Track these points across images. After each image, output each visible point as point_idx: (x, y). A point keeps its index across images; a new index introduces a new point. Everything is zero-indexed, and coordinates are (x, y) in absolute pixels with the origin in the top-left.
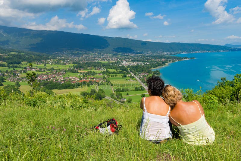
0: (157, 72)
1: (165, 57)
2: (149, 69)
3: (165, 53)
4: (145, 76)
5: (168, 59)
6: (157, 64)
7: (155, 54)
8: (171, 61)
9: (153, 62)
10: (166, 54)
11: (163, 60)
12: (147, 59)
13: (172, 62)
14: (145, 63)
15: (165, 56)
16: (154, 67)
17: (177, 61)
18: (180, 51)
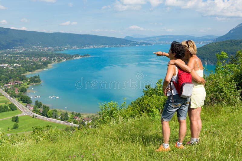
0: (36, 79)
1: (46, 55)
2: (22, 75)
3: (46, 48)
4: (16, 87)
5: (51, 57)
6: (34, 66)
7: (30, 50)
8: (56, 61)
9: (27, 63)
10: (47, 50)
11: (44, 59)
12: (16, 59)
13: (58, 61)
14: (15, 65)
15: (46, 53)
16: (30, 71)
17: (64, 61)
18: (69, 46)
